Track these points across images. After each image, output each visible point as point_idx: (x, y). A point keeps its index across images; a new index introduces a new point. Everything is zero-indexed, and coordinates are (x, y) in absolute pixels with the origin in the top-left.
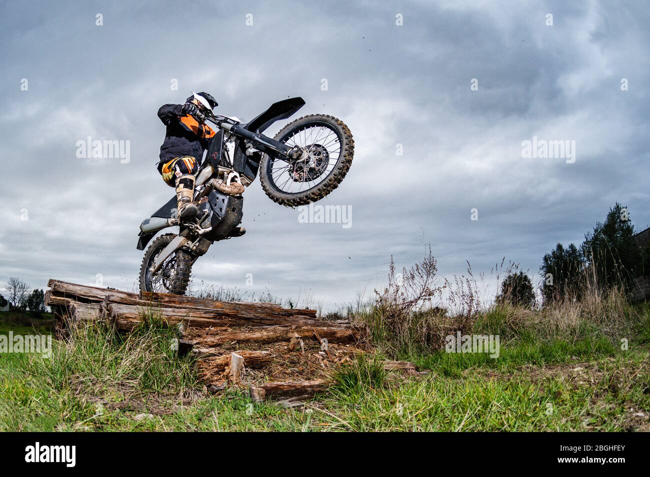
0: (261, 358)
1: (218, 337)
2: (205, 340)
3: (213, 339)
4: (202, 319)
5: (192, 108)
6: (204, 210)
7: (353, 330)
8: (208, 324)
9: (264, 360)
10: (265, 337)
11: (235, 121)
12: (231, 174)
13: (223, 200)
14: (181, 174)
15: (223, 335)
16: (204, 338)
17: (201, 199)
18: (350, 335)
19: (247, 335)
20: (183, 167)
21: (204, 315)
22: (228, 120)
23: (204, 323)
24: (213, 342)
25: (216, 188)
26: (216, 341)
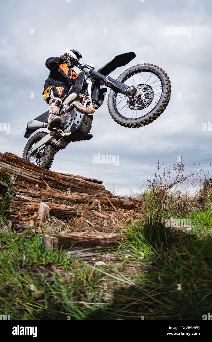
0: (66, 211)
1: (39, 192)
2: (29, 191)
3: (34, 192)
4: (31, 178)
5: (65, 58)
6: (67, 121)
7: (134, 201)
8: (35, 183)
9: (68, 213)
10: (74, 199)
11: (92, 67)
12: (87, 100)
13: (80, 116)
14: (54, 97)
15: (43, 191)
16: (28, 190)
17: (66, 113)
18: (132, 204)
19: (61, 195)
20: (56, 92)
21: (33, 176)
22: (88, 67)
23: (32, 181)
24: (35, 194)
25: (76, 108)
26: (37, 194)
